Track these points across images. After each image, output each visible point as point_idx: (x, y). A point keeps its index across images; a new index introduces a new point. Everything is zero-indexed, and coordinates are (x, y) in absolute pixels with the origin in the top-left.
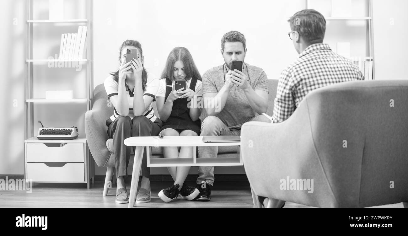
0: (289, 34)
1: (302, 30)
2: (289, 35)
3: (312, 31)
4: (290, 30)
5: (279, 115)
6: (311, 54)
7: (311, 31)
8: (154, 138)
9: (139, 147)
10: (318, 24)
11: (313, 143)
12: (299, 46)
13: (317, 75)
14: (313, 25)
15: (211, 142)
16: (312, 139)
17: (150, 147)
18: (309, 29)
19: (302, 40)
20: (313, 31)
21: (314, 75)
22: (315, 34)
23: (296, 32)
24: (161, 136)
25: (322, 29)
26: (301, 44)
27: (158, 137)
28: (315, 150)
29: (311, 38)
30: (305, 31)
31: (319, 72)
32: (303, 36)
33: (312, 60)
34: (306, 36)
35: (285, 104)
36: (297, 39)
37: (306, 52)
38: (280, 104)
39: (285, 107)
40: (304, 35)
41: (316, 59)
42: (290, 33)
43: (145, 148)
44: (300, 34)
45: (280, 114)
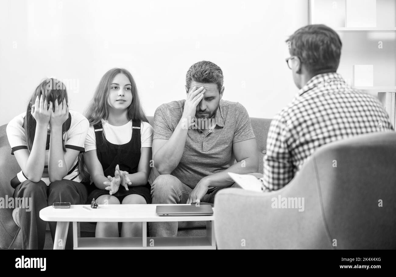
0: (287, 61)
1: (304, 54)
2: (286, 63)
3: (319, 56)
4: (288, 55)
5: (271, 181)
6: (315, 89)
7: (317, 57)
8: (84, 207)
9: (62, 222)
10: (328, 46)
11: (323, 224)
12: (300, 79)
13: (326, 118)
14: (321, 48)
15: (169, 215)
16: (322, 219)
17: (78, 222)
18: (315, 54)
19: (304, 69)
20: (321, 57)
21: (320, 119)
22: (323, 61)
23: (296, 58)
24: (95, 205)
25: (335, 54)
26: (303, 76)
27: (90, 205)
28: (327, 234)
29: (317, 67)
30: (309, 57)
31: (328, 114)
32: (305, 63)
33: (318, 97)
34: (310, 64)
35: (279, 162)
36: (297, 68)
37: (309, 87)
38: (271, 163)
39: (279, 168)
40: (308, 62)
41: (323, 95)
42: (289, 59)
43: (71, 224)
44: (302, 61)
45: (273, 178)
